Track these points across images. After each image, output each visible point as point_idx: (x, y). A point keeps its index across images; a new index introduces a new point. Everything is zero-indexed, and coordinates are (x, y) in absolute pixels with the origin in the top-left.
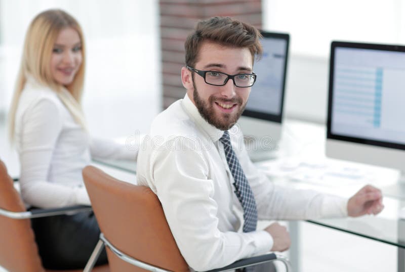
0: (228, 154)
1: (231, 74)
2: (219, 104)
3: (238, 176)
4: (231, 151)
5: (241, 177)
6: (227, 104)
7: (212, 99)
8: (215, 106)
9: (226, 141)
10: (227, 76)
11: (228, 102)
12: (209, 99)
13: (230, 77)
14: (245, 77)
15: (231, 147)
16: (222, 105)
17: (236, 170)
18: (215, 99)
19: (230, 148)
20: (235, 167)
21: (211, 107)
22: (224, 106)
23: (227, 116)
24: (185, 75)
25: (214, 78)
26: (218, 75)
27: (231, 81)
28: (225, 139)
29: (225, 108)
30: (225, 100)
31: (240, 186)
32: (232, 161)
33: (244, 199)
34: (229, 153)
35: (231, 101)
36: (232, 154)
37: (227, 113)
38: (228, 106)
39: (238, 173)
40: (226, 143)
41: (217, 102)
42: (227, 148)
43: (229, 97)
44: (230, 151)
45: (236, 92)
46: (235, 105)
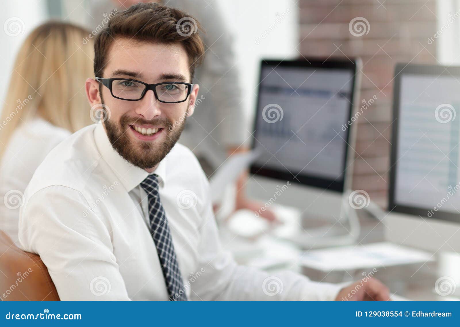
0: (151, 209)
1: (151, 83)
2: (136, 128)
3: (164, 244)
4: (157, 206)
5: (168, 246)
6: (147, 128)
7: (124, 121)
8: (129, 131)
9: (150, 189)
10: (144, 86)
11: (149, 125)
12: (120, 121)
13: (149, 87)
14: (174, 88)
15: (159, 200)
16: (139, 129)
17: (161, 235)
18: (128, 121)
19: (156, 201)
20: (160, 230)
21: (124, 132)
22: (143, 131)
23: (146, 147)
26: (132, 85)
27: (150, 93)
29: (145, 135)
30: (143, 122)
31: (166, 259)
32: (157, 221)
33: (172, 280)
34: (153, 207)
35: (152, 123)
36: (159, 210)
37: (147, 142)
38: (150, 131)
39: (165, 240)
40: (151, 193)
41: (132, 124)
42: (151, 199)
43: (148, 118)
44: (155, 204)
45: (161, 109)
46: (160, 130)
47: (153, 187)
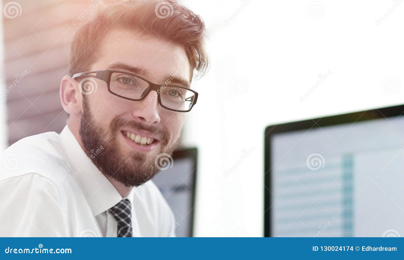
2: (128, 134)
6: (142, 136)
8: (121, 139)
9: (123, 216)
10: (147, 85)
11: (145, 132)
12: (111, 125)
16: (133, 136)
18: (122, 125)
21: (114, 139)
22: (137, 139)
24: (68, 89)
25: (125, 87)
26: (131, 83)
28: (123, 211)
29: (139, 144)
35: (151, 130)
37: (140, 152)
38: (144, 140)
40: (123, 220)
41: (125, 129)
43: (148, 123)
46: (155, 141)
47: (126, 214)
